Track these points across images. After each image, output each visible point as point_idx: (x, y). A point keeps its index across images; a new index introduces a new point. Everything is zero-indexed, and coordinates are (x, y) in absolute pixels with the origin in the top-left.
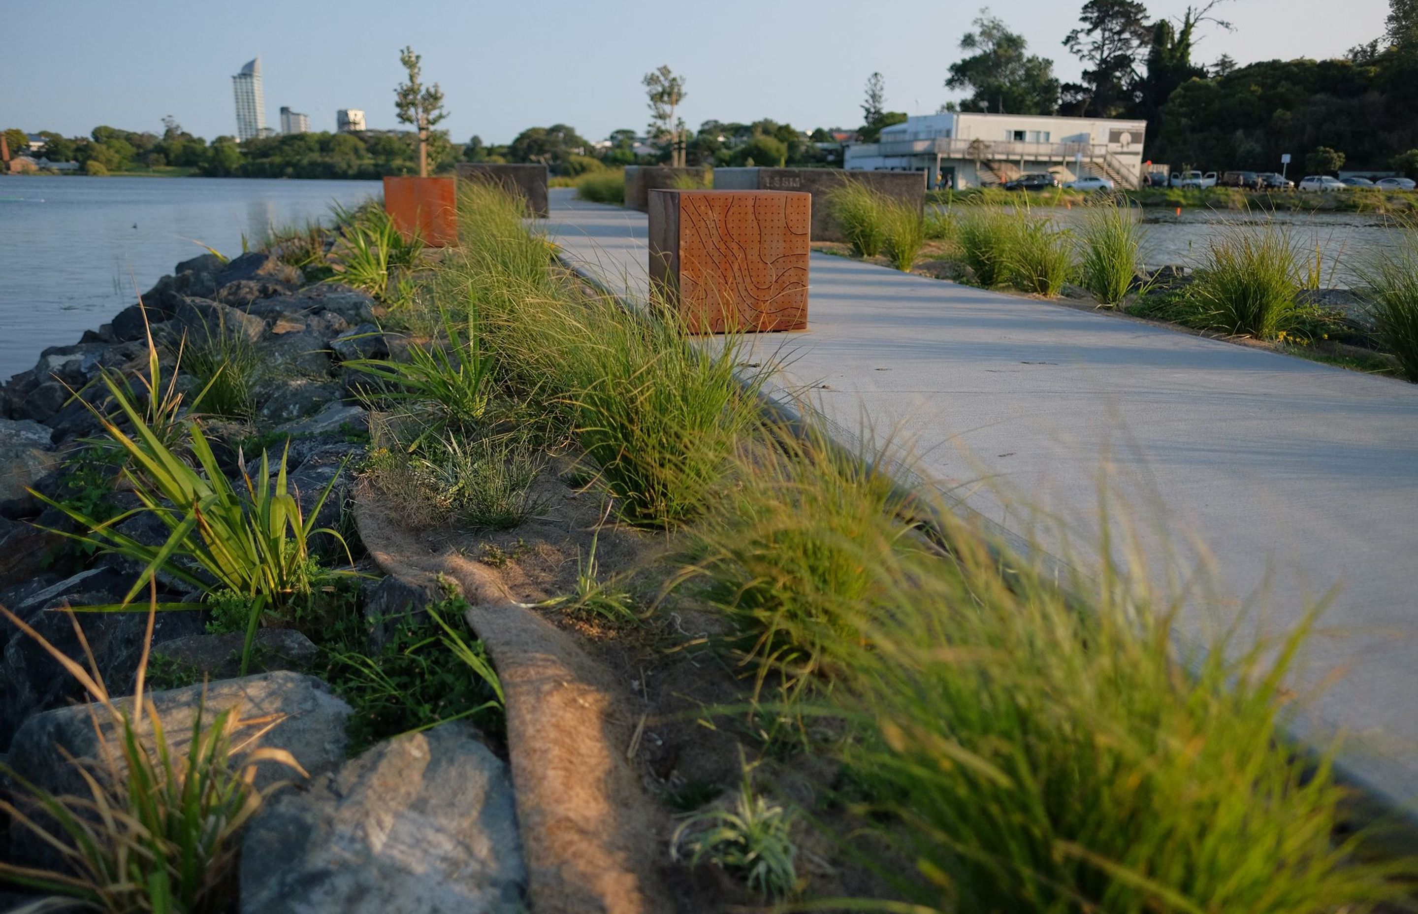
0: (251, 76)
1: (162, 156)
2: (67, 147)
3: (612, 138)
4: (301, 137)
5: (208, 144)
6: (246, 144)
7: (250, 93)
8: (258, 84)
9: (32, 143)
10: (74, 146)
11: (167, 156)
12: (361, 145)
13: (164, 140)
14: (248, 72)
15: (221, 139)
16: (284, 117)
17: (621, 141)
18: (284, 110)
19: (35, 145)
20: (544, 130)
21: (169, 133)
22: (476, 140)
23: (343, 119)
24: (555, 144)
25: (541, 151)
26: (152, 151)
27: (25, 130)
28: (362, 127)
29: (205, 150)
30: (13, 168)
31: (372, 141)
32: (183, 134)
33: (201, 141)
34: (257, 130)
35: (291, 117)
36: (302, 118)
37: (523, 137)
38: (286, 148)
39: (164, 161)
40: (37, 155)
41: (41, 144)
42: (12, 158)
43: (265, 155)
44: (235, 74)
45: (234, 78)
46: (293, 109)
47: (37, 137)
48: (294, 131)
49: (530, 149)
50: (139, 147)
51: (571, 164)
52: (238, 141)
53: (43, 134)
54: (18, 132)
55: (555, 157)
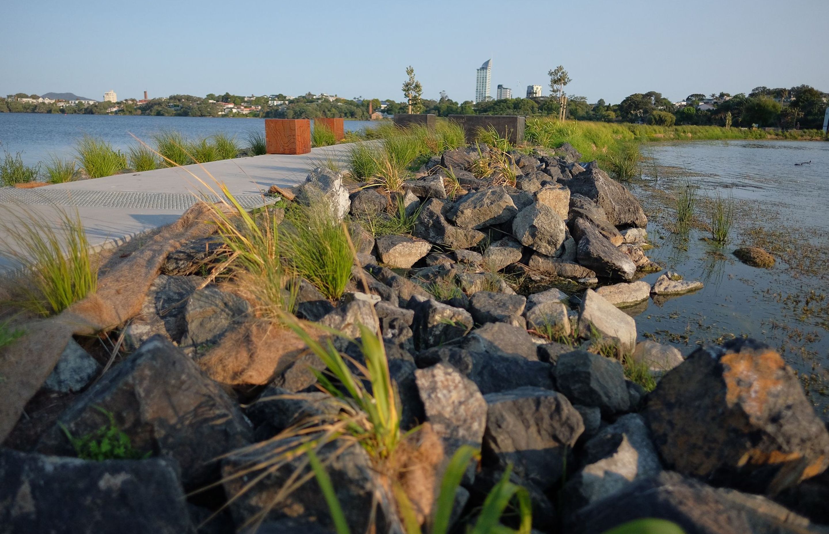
0: (486, 69)
1: (437, 111)
2: (396, 107)
3: (688, 99)
4: (505, 101)
5: (459, 105)
6: (478, 104)
7: (485, 78)
8: (489, 73)
9: (382, 106)
10: (399, 107)
11: (439, 112)
12: (536, 105)
13: (439, 103)
14: (485, 67)
15: (466, 103)
16: (499, 90)
17: (693, 101)
18: (500, 87)
19: (383, 106)
20: (642, 95)
21: (442, 100)
22: (601, 102)
23: (530, 91)
24: (646, 104)
25: (637, 108)
26: (433, 109)
27: (380, 100)
28: (539, 95)
29: (458, 108)
30: (372, 118)
31: (542, 103)
32: (448, 100)
33: (456, 103)
34: (485, 97)
35: (503, 90)
36: (508, 90)
37: (628, 99)
38: (496, 107)
39: (438, 114)
40: (383, 111)
41: (386, 106)
42: (373, 113)
43: (485, 111)
44: (479, 68)
45: (478, 70)
46: (504, 86)
47: (384, 103)
48: (503, 98)
49: (630, 106)
50: (427, 107)
51: (653, 116)
52: (474, 103)
53: (387, 101)
54: (377, 100)
55: (646, 112)
